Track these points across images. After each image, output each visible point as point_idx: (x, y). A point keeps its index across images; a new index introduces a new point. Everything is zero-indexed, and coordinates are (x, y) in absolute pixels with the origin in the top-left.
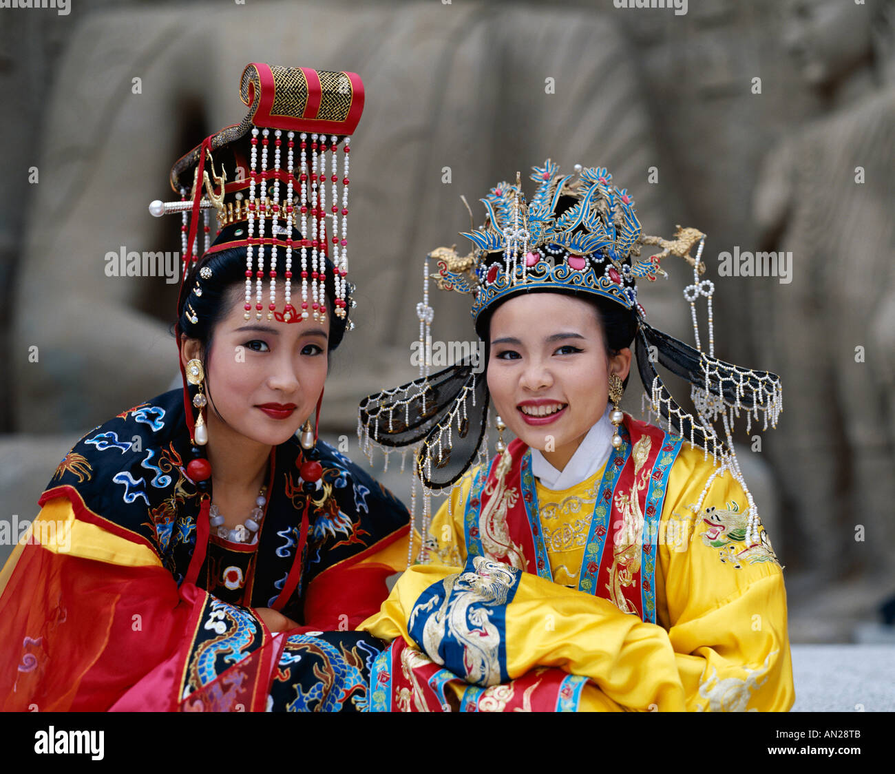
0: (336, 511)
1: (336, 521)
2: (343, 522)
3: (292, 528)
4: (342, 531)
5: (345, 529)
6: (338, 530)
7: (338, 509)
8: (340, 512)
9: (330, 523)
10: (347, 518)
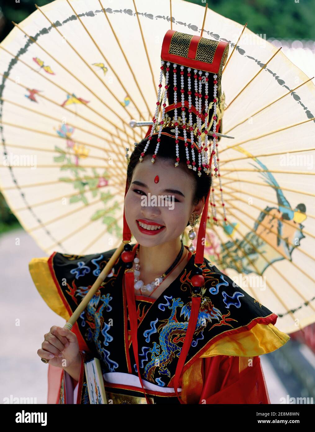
0: (211, 307)
1: (212, 313)
2: (216, 313)
3: (173, 298)
4: (215, 318)
5: (217, 317)
6: (213, 318)
7: (212, 307)
8: (214, 308)
9: (208, 315)
10: (218, 311)
